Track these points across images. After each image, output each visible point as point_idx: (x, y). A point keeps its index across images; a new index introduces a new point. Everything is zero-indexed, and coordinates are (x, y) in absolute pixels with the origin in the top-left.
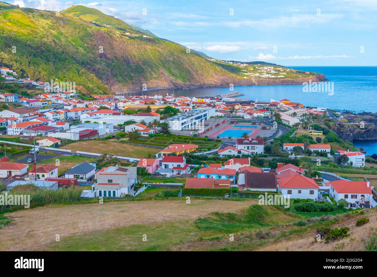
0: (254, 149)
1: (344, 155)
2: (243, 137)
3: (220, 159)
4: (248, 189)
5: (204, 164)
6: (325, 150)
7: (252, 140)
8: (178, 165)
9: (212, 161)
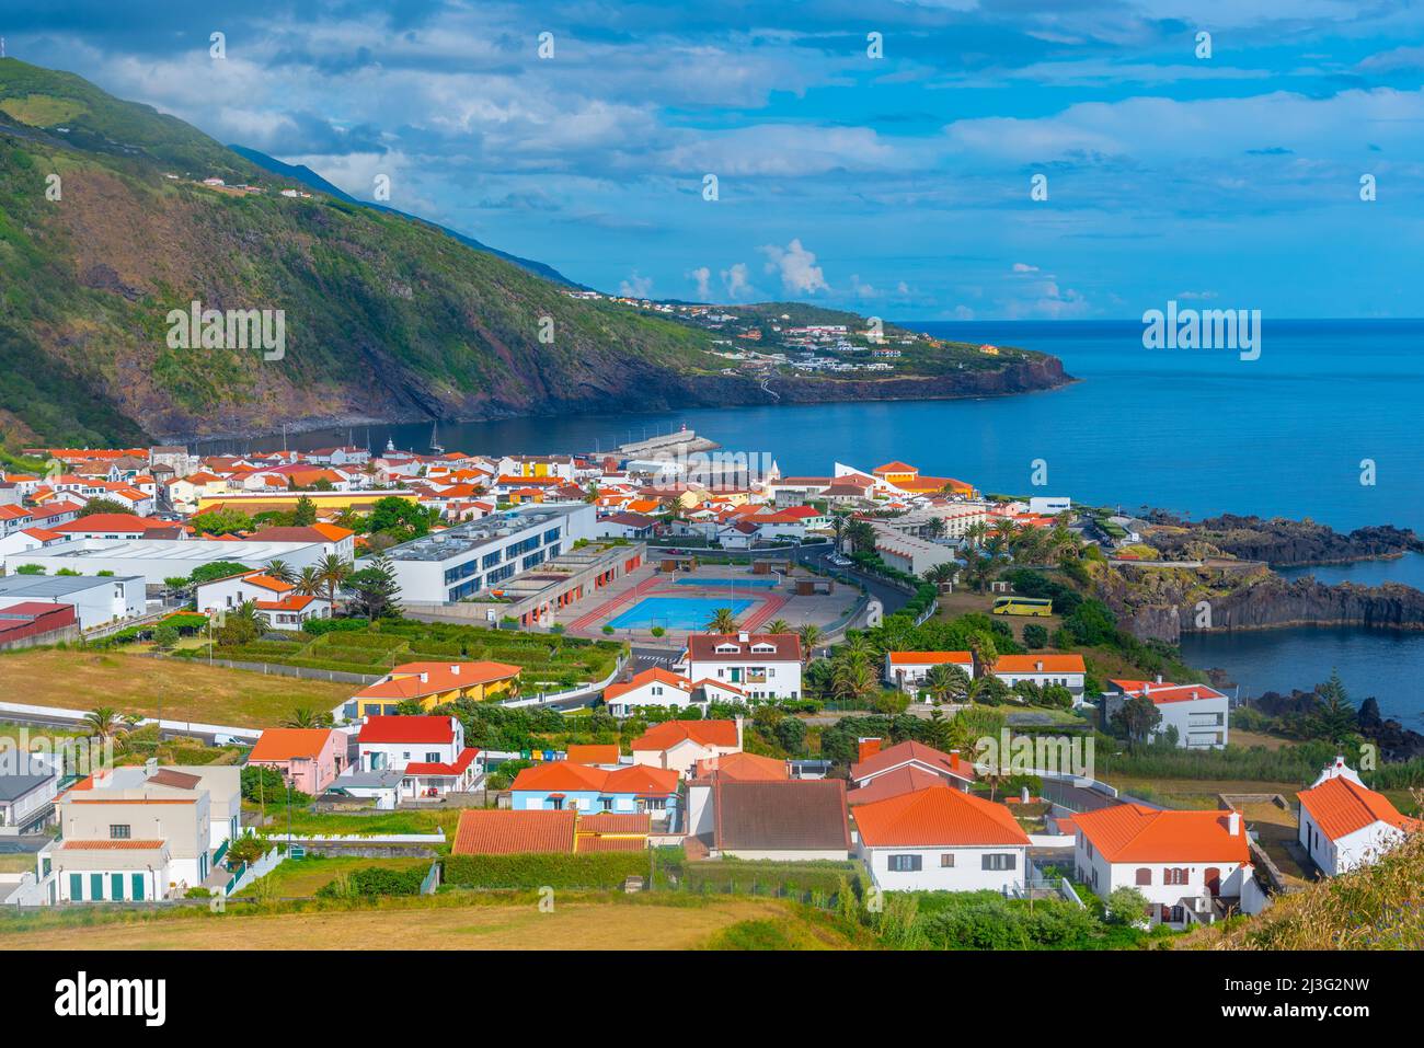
0: (762, 679)
1: (1142, 698)
2: (712, 626)
3: (610, 724)
4: (727, 853)
5: (544, 746)
6: (1060, 678)
7: (754, 639)
8: (428, 755)
9: (579, 736)
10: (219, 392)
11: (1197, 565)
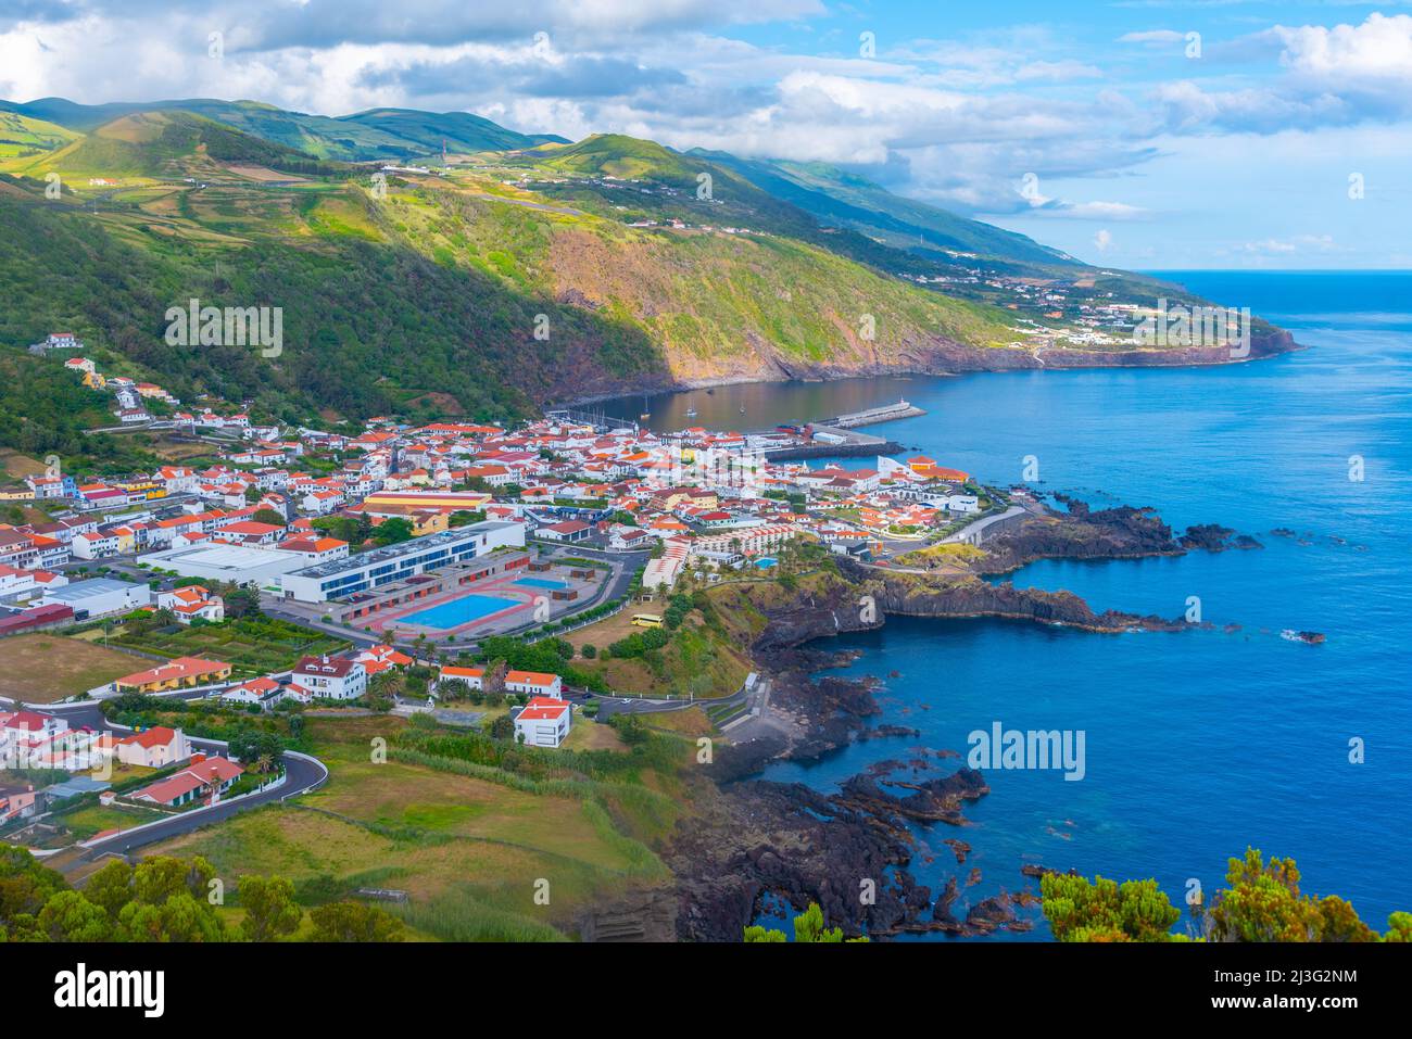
0: (325, 686)
1: (504, 717)
10: (640, 365)
11: (923, 572)
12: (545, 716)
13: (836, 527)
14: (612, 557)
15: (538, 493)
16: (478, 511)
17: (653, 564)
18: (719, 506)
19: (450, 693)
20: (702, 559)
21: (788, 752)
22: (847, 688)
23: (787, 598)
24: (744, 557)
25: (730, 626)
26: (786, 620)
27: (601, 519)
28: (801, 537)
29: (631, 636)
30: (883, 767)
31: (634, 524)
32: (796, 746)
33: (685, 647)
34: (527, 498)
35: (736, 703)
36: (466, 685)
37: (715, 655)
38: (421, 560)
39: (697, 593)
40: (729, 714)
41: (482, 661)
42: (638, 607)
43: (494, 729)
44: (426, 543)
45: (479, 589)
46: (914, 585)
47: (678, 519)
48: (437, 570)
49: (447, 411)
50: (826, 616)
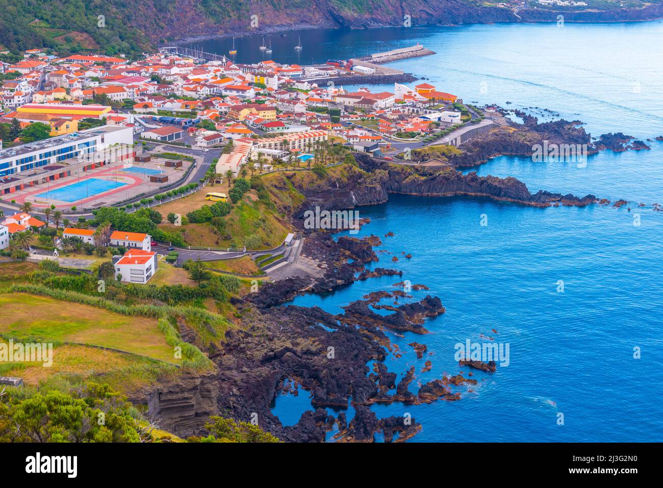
6: (134, 243)
11: (416, 164)
12: (136, 262)
13: (358, 132)
14: (197, 153)
15: (146, 106)
16: (101, 118)
17: (224, 157)
18: (278, 118)
19: (71, 247)
20: (260, 154)
21: (311, 286)
22: (357, 244)
23: (319, 182)
24: (290, 153)
25: (277, 200)
26: (318, 198)
27: (191, 126)
28: (333, 140)
29: (203, 208)
30: (375, 296)
31: (214, 129)
32: (317, 283)
33: (242, 216)
34: (137, 110)
35: (277, 254)
36: (81, 241)
37: (264, 221)
38: (54, 153)
39: (255, 178)
40: (271, 261)
41: (95, 225)
42: (212, 188)
43: (100, 271)
44: (59, 141)
45: (98, 174)
46: (410, 174)
47: (246, 125)
48: (66, 161)
49: (86, 45)
50: (347, 194)
